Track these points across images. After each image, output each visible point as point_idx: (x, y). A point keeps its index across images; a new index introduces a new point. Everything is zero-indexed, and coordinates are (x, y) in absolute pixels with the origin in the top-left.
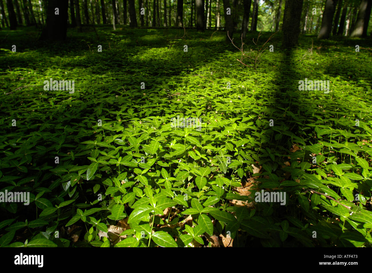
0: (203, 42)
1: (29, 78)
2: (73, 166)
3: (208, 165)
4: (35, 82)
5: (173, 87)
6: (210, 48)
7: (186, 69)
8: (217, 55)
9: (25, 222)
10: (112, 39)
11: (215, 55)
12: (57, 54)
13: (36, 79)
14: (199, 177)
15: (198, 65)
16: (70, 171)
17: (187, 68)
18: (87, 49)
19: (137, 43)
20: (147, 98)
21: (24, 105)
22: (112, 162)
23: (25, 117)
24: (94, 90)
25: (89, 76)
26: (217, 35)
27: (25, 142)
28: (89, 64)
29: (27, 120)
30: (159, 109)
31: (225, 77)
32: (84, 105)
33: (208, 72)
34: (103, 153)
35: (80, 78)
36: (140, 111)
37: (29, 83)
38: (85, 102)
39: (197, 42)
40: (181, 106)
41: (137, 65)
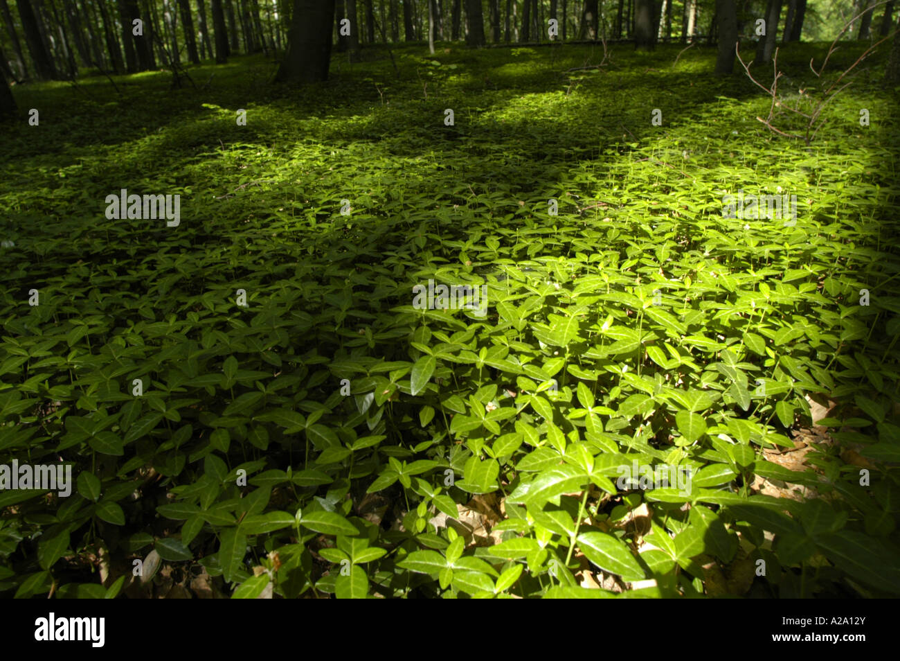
0: (653, 77)
1: (258, 165)
2: (374, 360)
3: (694, 386)
4: (271, 173)
5: (588, 189)
6: (672, 92)
7: (617, 144)
8: (694, 108)
9: (285, 470)
10: (431, 73)
11: (688, 108)
12: (311, 112)
13: (273, 167)
14: (684, 411)
15: (646, 135)
16: (371, 371)
17: (621, 141)
18: (374, 98)
19: (488, 82)
20: (527, 213)
21: (256, 223)
22: (465, 358)
23: (260, 248)
24: (402, 192)
25: (387, 160)
26: (689, 57)
27: (265, 300)
28: (382, 133)
29: (264, 253)
30: (559, 241)
31: (721, 165)
32: (382, 225)
33: (673, 151)
34: (441, 335)
35: (366, 164)
36: (515, 243)
37: (259, 175)
38: (382, 219)
39: (637, 77)
40: (613, 235)
41: (492, 134)
